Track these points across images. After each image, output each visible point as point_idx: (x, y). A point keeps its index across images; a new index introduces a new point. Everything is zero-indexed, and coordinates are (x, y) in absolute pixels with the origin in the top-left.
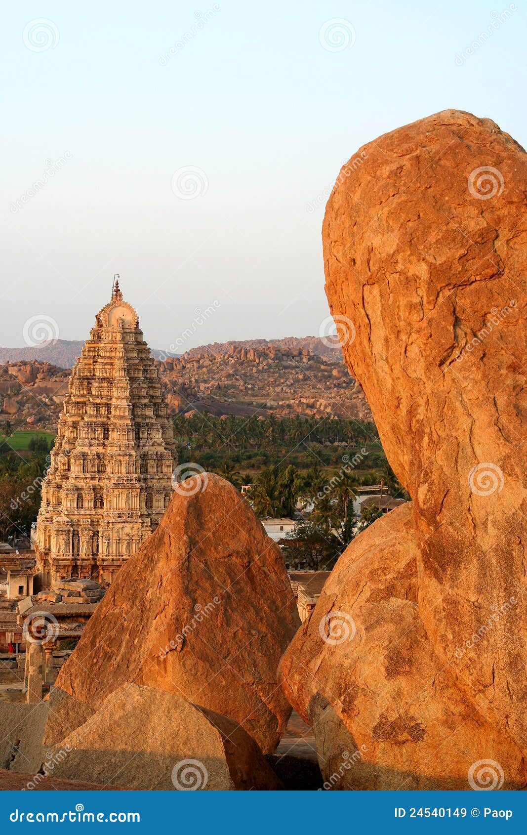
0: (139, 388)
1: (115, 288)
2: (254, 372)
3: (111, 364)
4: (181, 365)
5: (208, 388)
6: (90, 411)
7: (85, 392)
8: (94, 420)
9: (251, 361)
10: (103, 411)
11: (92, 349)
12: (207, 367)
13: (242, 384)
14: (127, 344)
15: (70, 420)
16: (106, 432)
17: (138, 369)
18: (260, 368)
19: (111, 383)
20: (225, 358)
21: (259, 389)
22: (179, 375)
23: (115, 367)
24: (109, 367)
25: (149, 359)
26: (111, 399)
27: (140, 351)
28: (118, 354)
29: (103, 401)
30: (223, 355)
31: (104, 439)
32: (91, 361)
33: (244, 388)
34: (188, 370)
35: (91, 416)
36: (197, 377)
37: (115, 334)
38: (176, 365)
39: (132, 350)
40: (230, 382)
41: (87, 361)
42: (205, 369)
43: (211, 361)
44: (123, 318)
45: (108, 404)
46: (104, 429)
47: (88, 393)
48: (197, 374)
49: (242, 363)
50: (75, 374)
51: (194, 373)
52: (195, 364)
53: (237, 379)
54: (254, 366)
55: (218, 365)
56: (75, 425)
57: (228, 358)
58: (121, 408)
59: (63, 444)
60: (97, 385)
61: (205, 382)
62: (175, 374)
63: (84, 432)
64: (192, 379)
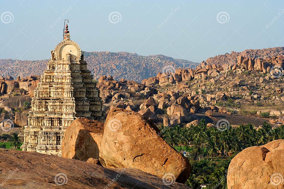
0: (83, 105)
1: (65, 30)
2: (261, 82)
3: (62, 88)
4: (189, 76)
5: (214, 99)
6: (47, 123)
7: (44, 109)
8: (50, 130)
9: (258, 71)
10: (56, 123)
11: (49, 77)
12: (214, 77)
13: (248, 94)
14: (74, 72)
15: (32, 130)
16: (58, 139)
17: (82, 91)
18: (267, 78)
19: (62, 103)
20: (233, 68)
21: (265, 99)
22: (186, 86)
23: (65, 90)
24: (60, 90)
25: (91, 83)
26: (62, 114)
27: (84, 78)
28: (67, 80)
29: (56, 116)
30: (230, 66)
31: (57, 144)
32: (48, 86)
33: (250, 98)
34: (196, 82)
35: (47, 128)
36: (203, 88)
37: (65, 66)
38: (184, 77)
39: (78, 77)
40: (236, 93)
41: (45, 86)
42: (212, 80)
43: (219, 72)
44: (71, 53)
45: (60, 118)
46: (57, 137)
47: (46, 110)
48: (204, 85)
49: (249, 74)
50: (36, 96)
51: (201, 84)
52: (203, 74)
53: (243, 90)
54: (261, 76)
55: (225, 76)
56: (36, 134)
57: (235, 69)
58: (68, 121)
59: (27, 149)
60: (51, 104)
61: (212, 92)
62: (182, 85)
63: (42, 139)
64: (199, 90)
